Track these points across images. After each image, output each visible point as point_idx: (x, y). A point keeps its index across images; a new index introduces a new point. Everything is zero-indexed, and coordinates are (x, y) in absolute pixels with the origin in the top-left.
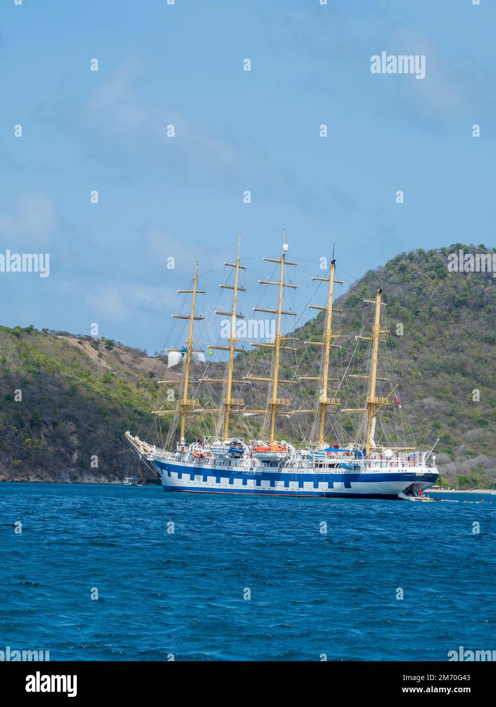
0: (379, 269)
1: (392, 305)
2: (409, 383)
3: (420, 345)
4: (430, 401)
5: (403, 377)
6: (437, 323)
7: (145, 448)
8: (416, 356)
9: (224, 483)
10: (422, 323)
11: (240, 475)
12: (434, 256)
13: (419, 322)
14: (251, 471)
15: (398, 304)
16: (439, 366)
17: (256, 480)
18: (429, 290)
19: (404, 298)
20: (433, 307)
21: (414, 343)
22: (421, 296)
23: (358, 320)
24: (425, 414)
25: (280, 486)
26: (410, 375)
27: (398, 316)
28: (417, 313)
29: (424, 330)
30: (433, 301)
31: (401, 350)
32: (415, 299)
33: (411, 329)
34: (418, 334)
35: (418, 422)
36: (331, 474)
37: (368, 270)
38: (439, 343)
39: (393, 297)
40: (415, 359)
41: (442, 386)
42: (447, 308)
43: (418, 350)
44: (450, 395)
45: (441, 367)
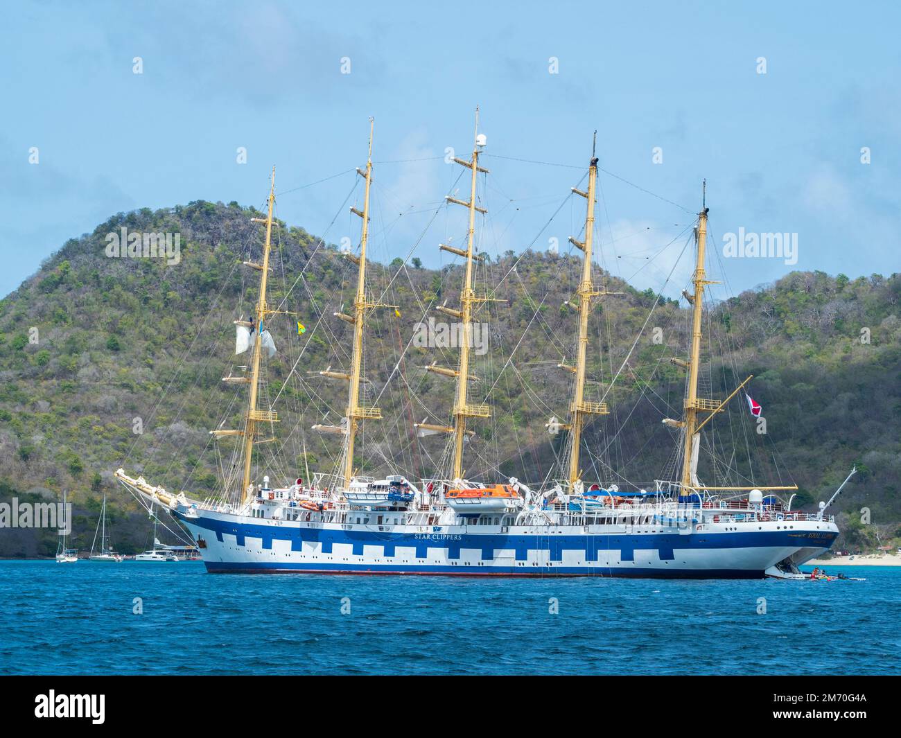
0: (84, 238)
1: (110, 289)
2: (145, 402)
3: (154, 347)
4: (179, 427)
5: (136, 393)
6: (177, 315)
7: (162, 497)
8: (151, 362)
9: (373, 555)
10: (156, 315)
11: (408, 540)
12: (167, 219)
13: (150, 313)
14: (437, 532)
15: (118, 288)
16: (186, 377)
17: (448, 549)
18: (162, 267)
19: (127, 279)
20: (168, 291)
21: (147, 344)
22: (151, 276)
23: (60, 311)
24: (173, 447)
25: (505, 558)
26: (145, 390)
27: (119, 305)
28: (146, 300)
29: (159, 326)
30: (168, 282)
31: (129, 355)
32: (142, 281)
33: (140, 323)
34: (151, 331)
35: (165, 458)
36: (628, 536)
37: (68, 239)
38: (181, 343)
39: (109, 278)
40: (151, 367)
41: (193, 405)
42: (189, 292)
43: (153, 354)
44: (206, 418)
45: (189, 378)
